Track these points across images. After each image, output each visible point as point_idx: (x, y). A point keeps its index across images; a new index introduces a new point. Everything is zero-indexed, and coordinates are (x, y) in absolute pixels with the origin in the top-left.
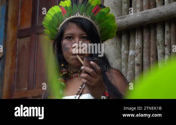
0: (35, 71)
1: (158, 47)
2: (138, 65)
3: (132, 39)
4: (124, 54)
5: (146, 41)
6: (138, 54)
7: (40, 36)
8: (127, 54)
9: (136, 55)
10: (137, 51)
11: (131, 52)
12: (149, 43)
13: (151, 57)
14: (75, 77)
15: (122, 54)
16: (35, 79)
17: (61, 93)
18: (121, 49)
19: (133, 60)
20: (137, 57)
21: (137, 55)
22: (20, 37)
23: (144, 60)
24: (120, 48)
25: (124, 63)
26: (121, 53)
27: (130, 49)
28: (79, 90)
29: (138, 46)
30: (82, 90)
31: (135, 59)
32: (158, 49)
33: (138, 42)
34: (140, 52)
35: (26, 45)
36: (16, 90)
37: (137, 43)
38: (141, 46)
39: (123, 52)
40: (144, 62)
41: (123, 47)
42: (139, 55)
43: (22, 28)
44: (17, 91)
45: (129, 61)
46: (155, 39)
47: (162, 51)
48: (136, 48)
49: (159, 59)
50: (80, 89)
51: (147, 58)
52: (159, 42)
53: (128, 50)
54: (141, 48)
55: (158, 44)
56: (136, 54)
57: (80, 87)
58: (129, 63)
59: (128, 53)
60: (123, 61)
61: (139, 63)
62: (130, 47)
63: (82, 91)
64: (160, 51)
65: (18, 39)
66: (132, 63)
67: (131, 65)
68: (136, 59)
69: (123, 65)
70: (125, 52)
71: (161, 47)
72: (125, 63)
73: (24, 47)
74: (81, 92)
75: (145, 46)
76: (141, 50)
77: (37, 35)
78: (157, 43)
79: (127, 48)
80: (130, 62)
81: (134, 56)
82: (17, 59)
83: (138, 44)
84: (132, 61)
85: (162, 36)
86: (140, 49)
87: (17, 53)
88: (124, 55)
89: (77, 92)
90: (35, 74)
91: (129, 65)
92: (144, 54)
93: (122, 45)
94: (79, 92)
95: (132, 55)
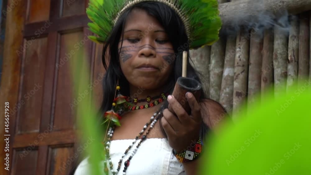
0: (54, 99)
1: (275, 64)
2: (239, 94)
3: (229, 47)
4: (215, 74)
5: (254, 51)
6: (239, 74)
7: (66, 37)
8: (221, 75)
9: (235, 77)
10: (238, 70)
11: (227, 72)
12: (261, 55)
13: (262, 81)
14: (139, 108)
15: (212, 73)
16: (54, 114)
17: (111, 133)
18: (209, 65)
19: (231, 85)
20: (237, 80)
21: (237, 76)
22: (28, 38)
23: (249, 87)
24: (207, 63)
25: (214, 90)
26: (209, 72)
27: (225, 66)
28: (143, 131)
29: (240, 60)
30: (147, 132)
31: (233, 84)
32: (275, 67)
33: (239, 53)
34: (243, 72)
35: (39, 51)
36: (19, 132)
37: (237, 55)
38: (244, 60)
39: (212, 70)
40: (249, 90)
41: (213, 62)
42: (241, 76)
43: (33, 21)
44: (21, 134)
45: (223, 87)
46: (271, 50)
47: (283, 72)
48: (236, 64)
49: (277, 84)
50: (145, 129)
51: (256, 82)
52: (278, 55)
53: (222, 66)
54: (246, 64)
55: (276, 59)
56: (236, 74)
57: (145, 127)
58: (223, 91)
59: (222, 73)
60: (213, 87)
61: (240, 91)
62: (225, 62)
63: (147, 134)
64: (278, 72)
65: (25, 41)
66: (227, 90)
67: (226, 93)
68: (236, 84)
69: (212, 94)
70: (217, 71)
71: (280, 64)
72: (216, 91)
73: (35, 54)
74: (145, 134)
75: (252, 60)
76: (246, 68)
77: (59, 35)
78: (274, 56)
79: (221, 64)
80: (225, 88)
81: (232, 79)
82: (22, 77)
83: (239, 57)
84: (228, 88)
85: (283, 44)
86: (243, 66)
87: (23, 66)
88: (214, 76)
89: (138, 135)
90: (53, 105)
91: (223, 95)
92: (250, 76)
93: (211, 58)
94: (141, 134)
95: (228, 76)
